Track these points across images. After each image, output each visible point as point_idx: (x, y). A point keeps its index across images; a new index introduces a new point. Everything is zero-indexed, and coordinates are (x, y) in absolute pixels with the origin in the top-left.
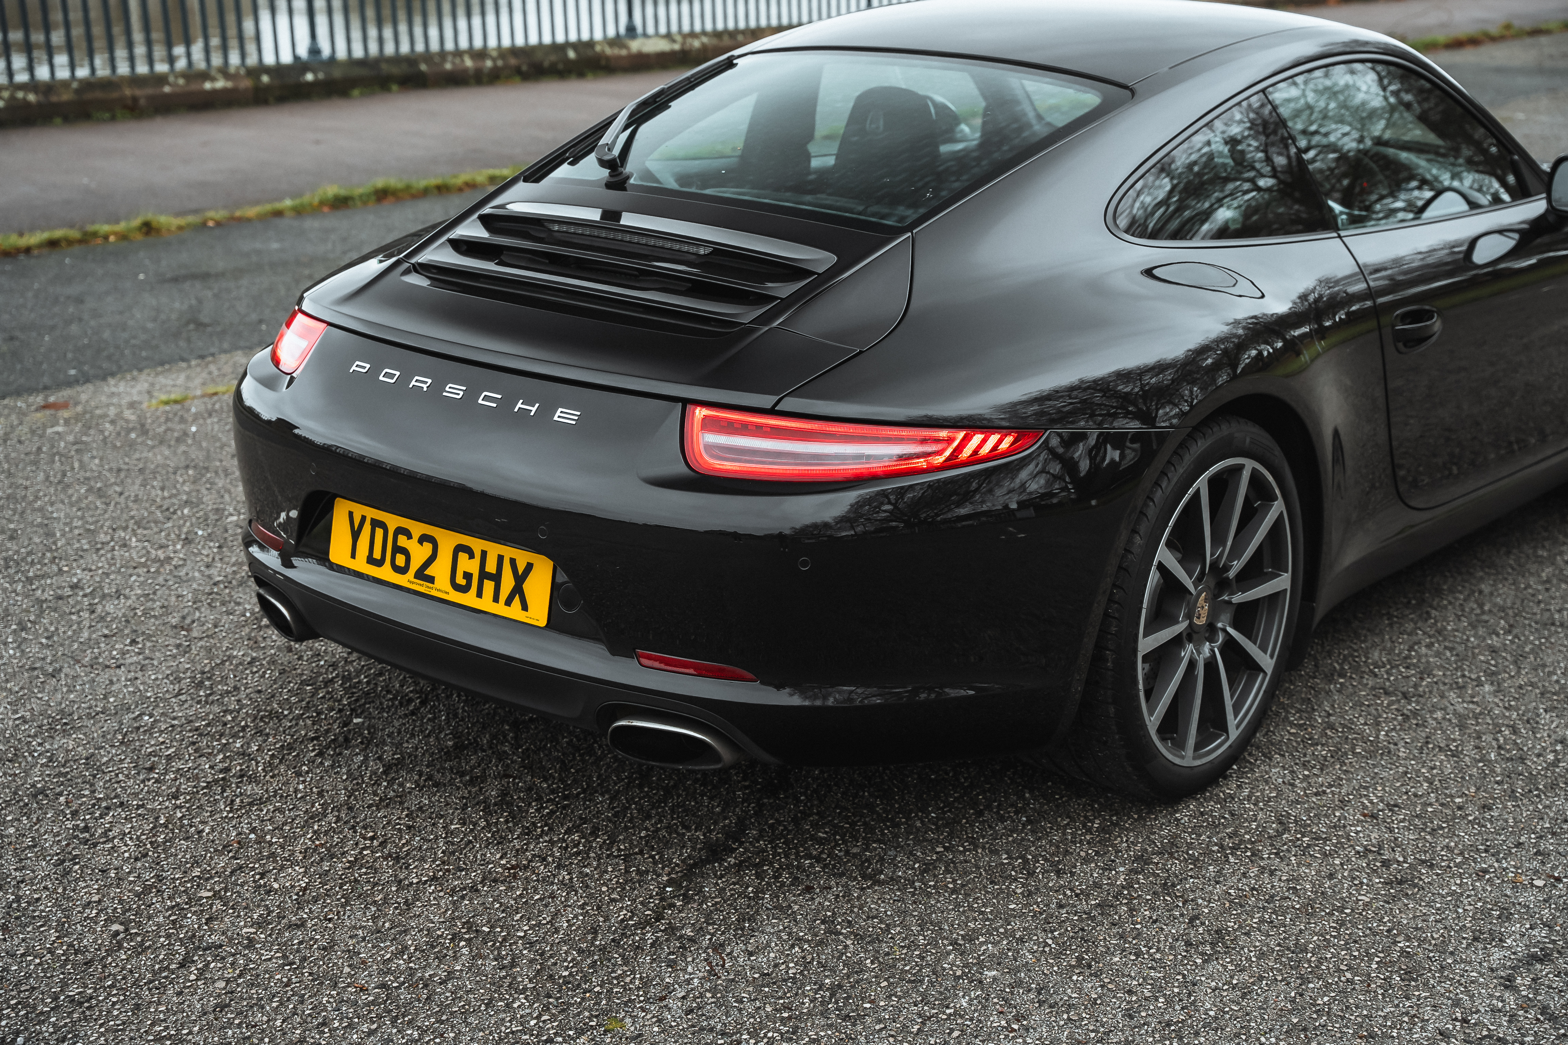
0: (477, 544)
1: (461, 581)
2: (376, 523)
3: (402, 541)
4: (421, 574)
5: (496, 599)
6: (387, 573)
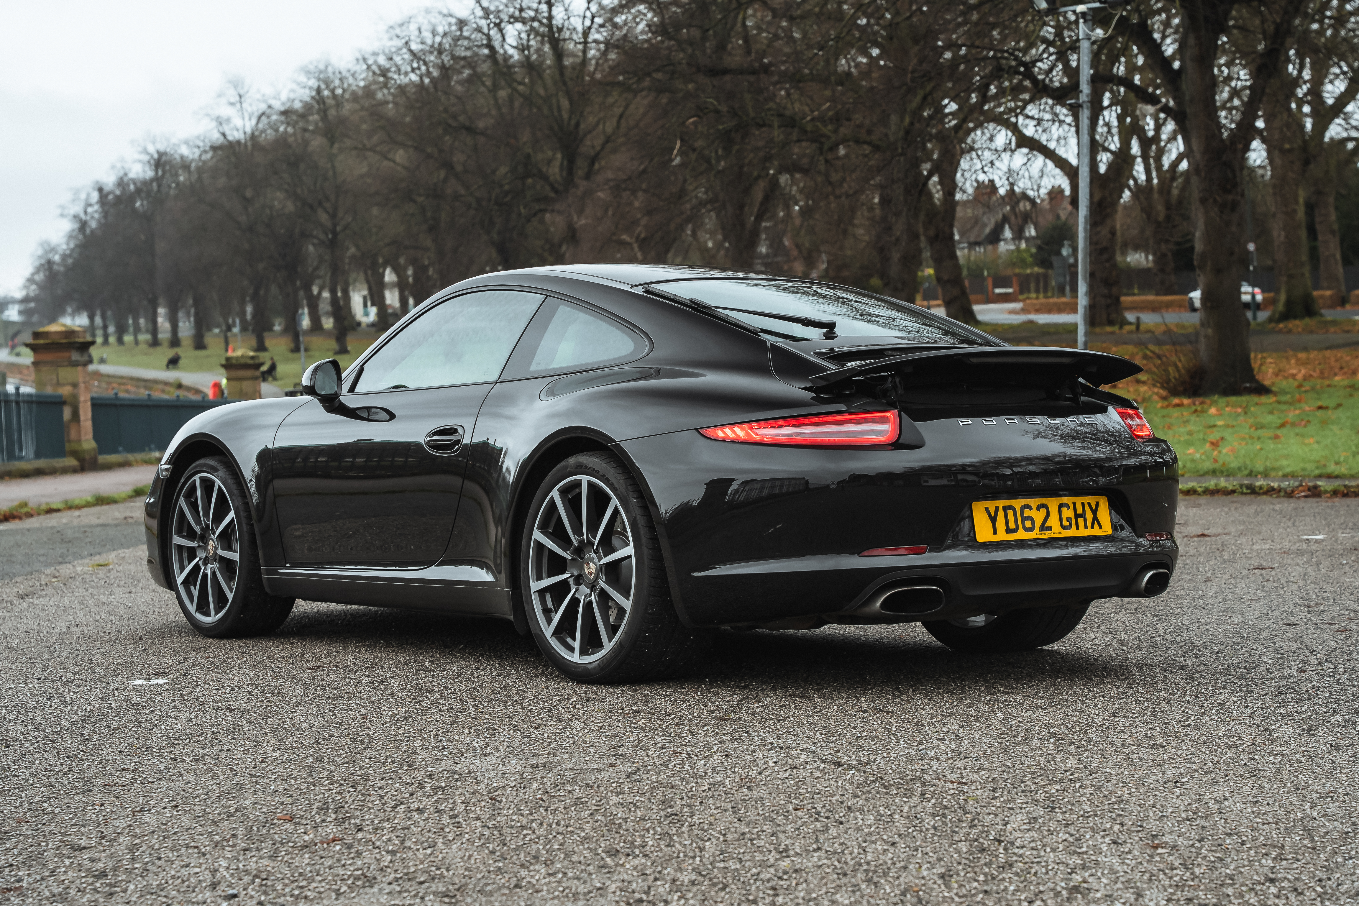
0: (1068, 500)
1: (1066, 523)
2: (1006, 509)
3: (1027, 513)
4: (1043, 528)
5: (1086, 528)
6: (1021, 535)
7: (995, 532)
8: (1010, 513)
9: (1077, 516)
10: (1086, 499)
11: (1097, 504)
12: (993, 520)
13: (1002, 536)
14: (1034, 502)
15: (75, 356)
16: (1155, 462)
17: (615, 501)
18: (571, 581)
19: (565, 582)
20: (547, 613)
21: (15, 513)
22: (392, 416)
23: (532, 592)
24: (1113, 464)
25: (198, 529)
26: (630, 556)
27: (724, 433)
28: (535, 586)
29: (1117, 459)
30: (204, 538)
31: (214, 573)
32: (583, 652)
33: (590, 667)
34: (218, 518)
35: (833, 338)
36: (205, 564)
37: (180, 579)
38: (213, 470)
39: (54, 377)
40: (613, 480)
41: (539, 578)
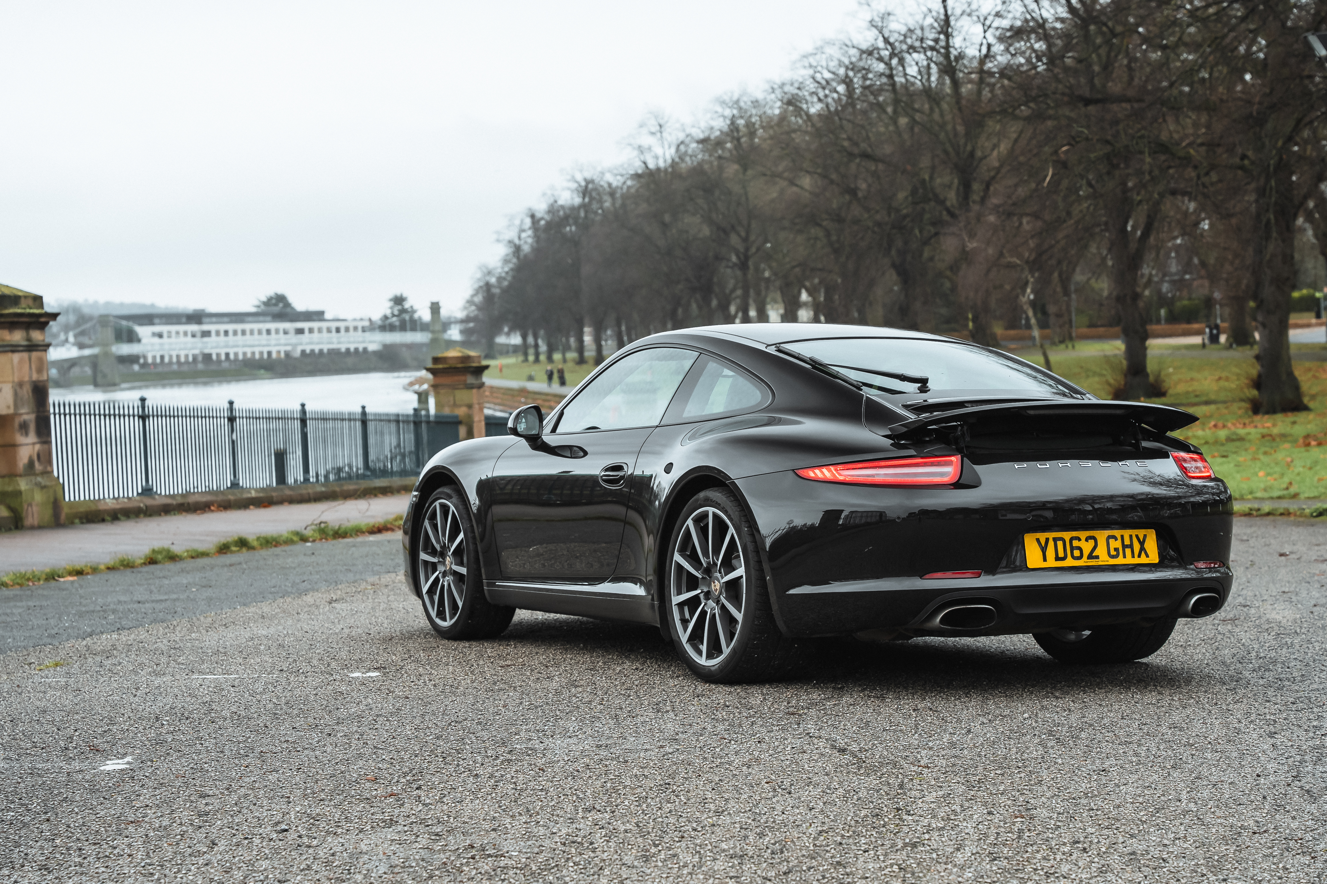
0: (1117, 533)
1: (1113, 553)
2: (1055, 540)
3: (1075, 543)
4: (1090, 557)
5: (1133, 557)
6: (1069, 562)
7: (1045, 560)
8: (1060, 544)
9: (1124, 547)
10: (1134, 532)
11: (1145, 536)
12: (1044, 550)
13: (1051, 562)
14: (1083, 534)
15: (470, 379)
16: (1215, 500)
17: (732, 530)
18: (702, 596)
19: (697, 597)
20: (685, 622)
21: (389, 526)
22: (586, 453)
23: (673, 604)
24: (1180, 501)
25: (438, 547)
26: (742, 577)
27: (815, 473)
28: (676, 599)
29: (1185, 497)
30: (443, 555)
31: (449, 585)
32: (710, 656)
33: (713, 669)
34: (452, 538)
35: (926, 392)
36: (444, 577)
37: (425, 589)
38: (449, 497)
39: (451, 399)
40: (730, 512)
41: (679, 593)
